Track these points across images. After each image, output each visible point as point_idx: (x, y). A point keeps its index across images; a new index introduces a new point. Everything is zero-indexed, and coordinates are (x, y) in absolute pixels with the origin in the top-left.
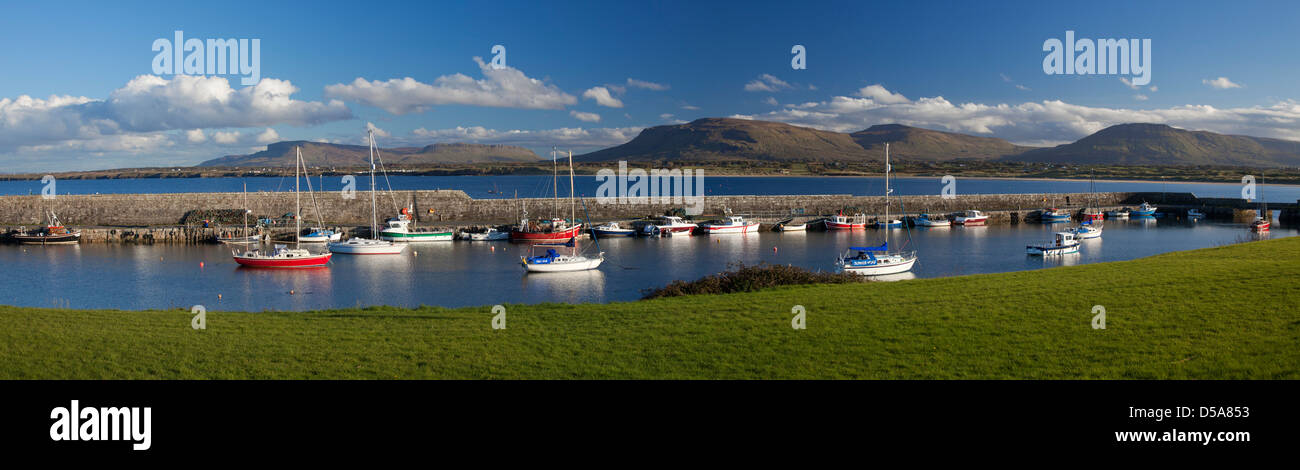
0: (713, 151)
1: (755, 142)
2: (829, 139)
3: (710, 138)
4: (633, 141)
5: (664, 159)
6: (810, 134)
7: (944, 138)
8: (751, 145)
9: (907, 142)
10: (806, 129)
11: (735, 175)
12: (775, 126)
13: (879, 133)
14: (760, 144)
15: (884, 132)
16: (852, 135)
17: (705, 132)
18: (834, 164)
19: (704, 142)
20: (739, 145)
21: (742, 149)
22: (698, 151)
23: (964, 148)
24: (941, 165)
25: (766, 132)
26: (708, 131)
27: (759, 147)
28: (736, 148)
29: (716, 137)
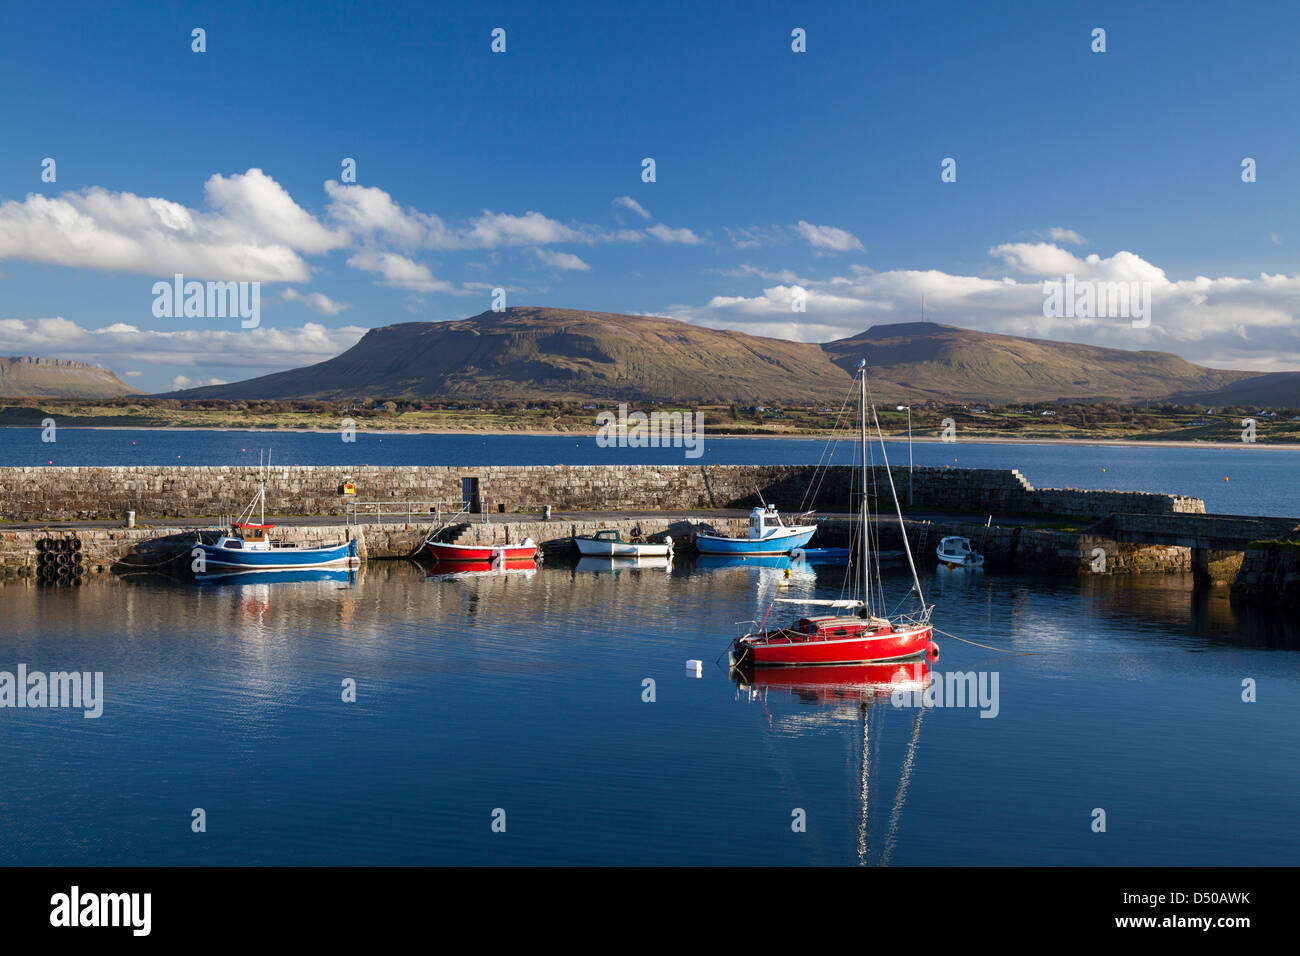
0: (519, 381)
1: (612, 361)
2: (771, 354)
3: (513, 351)
4: (345, 355)
5: (378, 397)
6: (734, 345)
7: (1034, 352)
8: (600, 367)
9: (948, 363)
10: (725, 333)
11: (491, 430)
12: (655, 326)
13: (885, 342)
14: (621, 367)
15: (896, 341)
16: (825, 347)
17: (502, 337)
18: (753, 410)
19: (500, 359)
20: (575, 367)
21: (579, 375)
22: (484, 380)
23: (1082, 376)
24: (996, 412)
25: (635, 339)
26: (507, 336)
27: (618, 372)
28: (566, 374)
29: (525, 349)
